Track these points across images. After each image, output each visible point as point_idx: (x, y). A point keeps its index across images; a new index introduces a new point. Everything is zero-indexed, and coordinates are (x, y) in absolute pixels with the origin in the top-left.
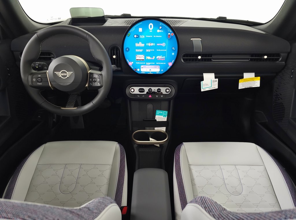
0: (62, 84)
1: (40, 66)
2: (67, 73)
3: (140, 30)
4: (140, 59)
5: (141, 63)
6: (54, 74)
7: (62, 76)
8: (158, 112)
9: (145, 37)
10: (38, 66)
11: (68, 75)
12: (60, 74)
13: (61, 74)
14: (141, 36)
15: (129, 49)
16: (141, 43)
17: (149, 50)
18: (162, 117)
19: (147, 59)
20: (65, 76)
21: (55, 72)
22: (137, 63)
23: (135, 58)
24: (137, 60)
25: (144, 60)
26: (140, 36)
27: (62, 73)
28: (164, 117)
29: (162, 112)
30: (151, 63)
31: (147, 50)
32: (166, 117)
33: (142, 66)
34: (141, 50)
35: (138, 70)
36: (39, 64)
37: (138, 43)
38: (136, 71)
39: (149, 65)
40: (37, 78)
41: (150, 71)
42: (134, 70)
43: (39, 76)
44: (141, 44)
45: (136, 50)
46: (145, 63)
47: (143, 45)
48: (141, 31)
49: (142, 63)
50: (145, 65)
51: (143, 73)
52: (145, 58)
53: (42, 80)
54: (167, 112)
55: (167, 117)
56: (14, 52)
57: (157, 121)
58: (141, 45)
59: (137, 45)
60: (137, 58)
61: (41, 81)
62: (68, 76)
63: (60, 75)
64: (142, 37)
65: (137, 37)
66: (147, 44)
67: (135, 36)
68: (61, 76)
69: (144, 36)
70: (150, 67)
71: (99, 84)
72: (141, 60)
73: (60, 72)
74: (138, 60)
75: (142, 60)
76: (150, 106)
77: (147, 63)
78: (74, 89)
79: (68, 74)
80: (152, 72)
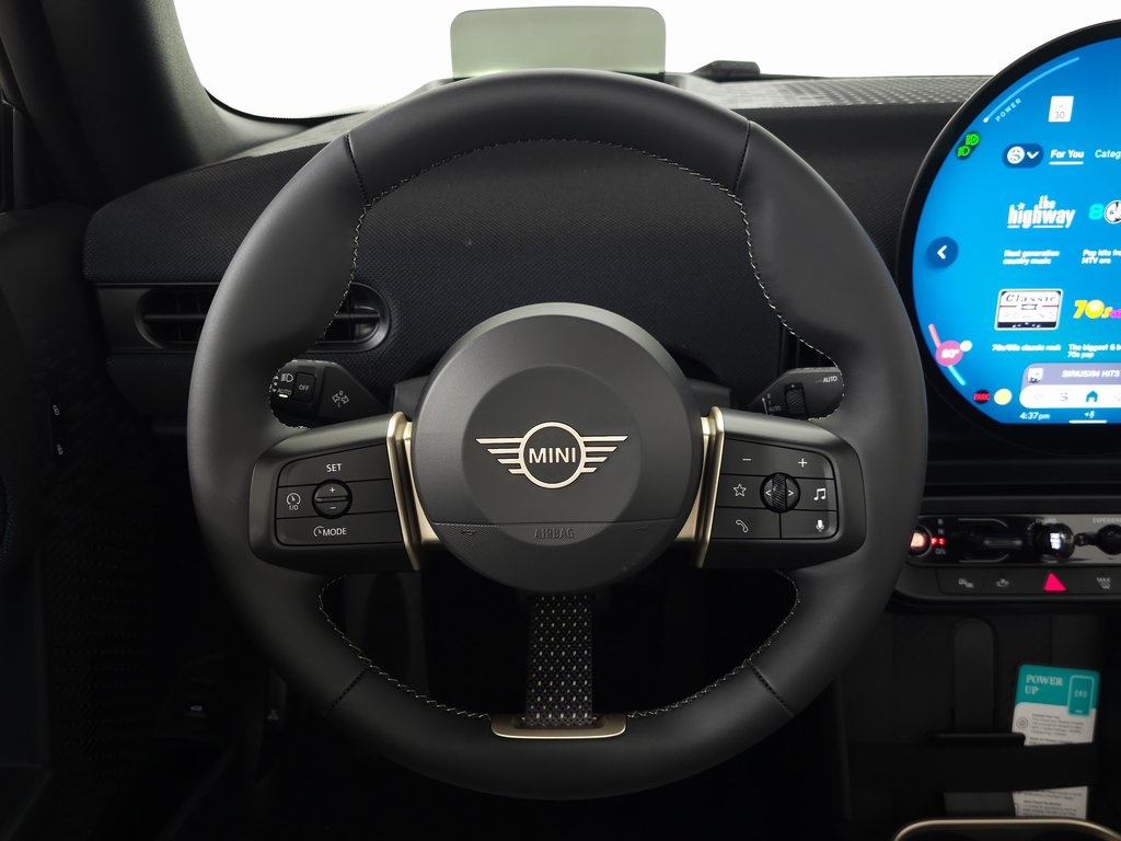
0: (531, 535)
1: (303, 387)
2: (581, 440)
3: (1061, 108)
4: (1027, 320)
5: (1027, 348)
6: (474, 455)
7: (532, 467)
8: (1032, 679)
9: (1089, 158)
10: (293, 386)
11: (584, 459)
12: (517, 453)
13: (532, 451)
14: (1061, 155)
15: (953, 252)
16: (1052, 204)
17: (1102, 253)
18: (1061, 712)
19: (1077, 315)
20: (566, 469)
21: (481, 441)
22: (998, 347)
23: (992, 308)
24: (1001, 325)
25: (1052, 324)
26: (1053, 153)
27: (534, 443)
28: (1072, 711)
29: (1059, 682)
30: (1105, 348)
31: (1090, 257)
32: (1086, 713)
33: (1035, 372)
34: (1045, 257)
35: (1002, 397)
36: (299, 374)
37: (1030, 207)
38: (981, 408)
39: (1086, 360)
40: (319, 486)
41: (1092, 404)
42: (971, 398)
43: (331, 468)
44: (1047, 214)
45: (1008, 253)
46: (1058, 348)
47: (1066, 217)
48: (1067, 118)
49: (1039, 348)
50: (1062, 359)
51: (1032, 416)
52: (1068, 308)
53: (350, 498)
54: (1091, 679)
55: (1093, 712)
56: (102, 293)
57: (1027, 743)
58: (1049, 217)
59: (1019, 217)
60: (1004, 315)
61: (345, 513)
62: (581, 469)
63: (521, 460)
64: (1066, 158)
65: (1026, 163)
66: (1095, 212)
67: (1016, 155)
68: (524, 470)
69: (1081, 155)
70: (1095, 374)
71: (820, 524)
72: (1030, 325)
73: (523, 441)
74: (1009, 325)
75: (1044, 325)
76: (973, 638)
77: (1074, 350)
78: (625, 569)
79: (584, 450)
80: (1100, 412)
